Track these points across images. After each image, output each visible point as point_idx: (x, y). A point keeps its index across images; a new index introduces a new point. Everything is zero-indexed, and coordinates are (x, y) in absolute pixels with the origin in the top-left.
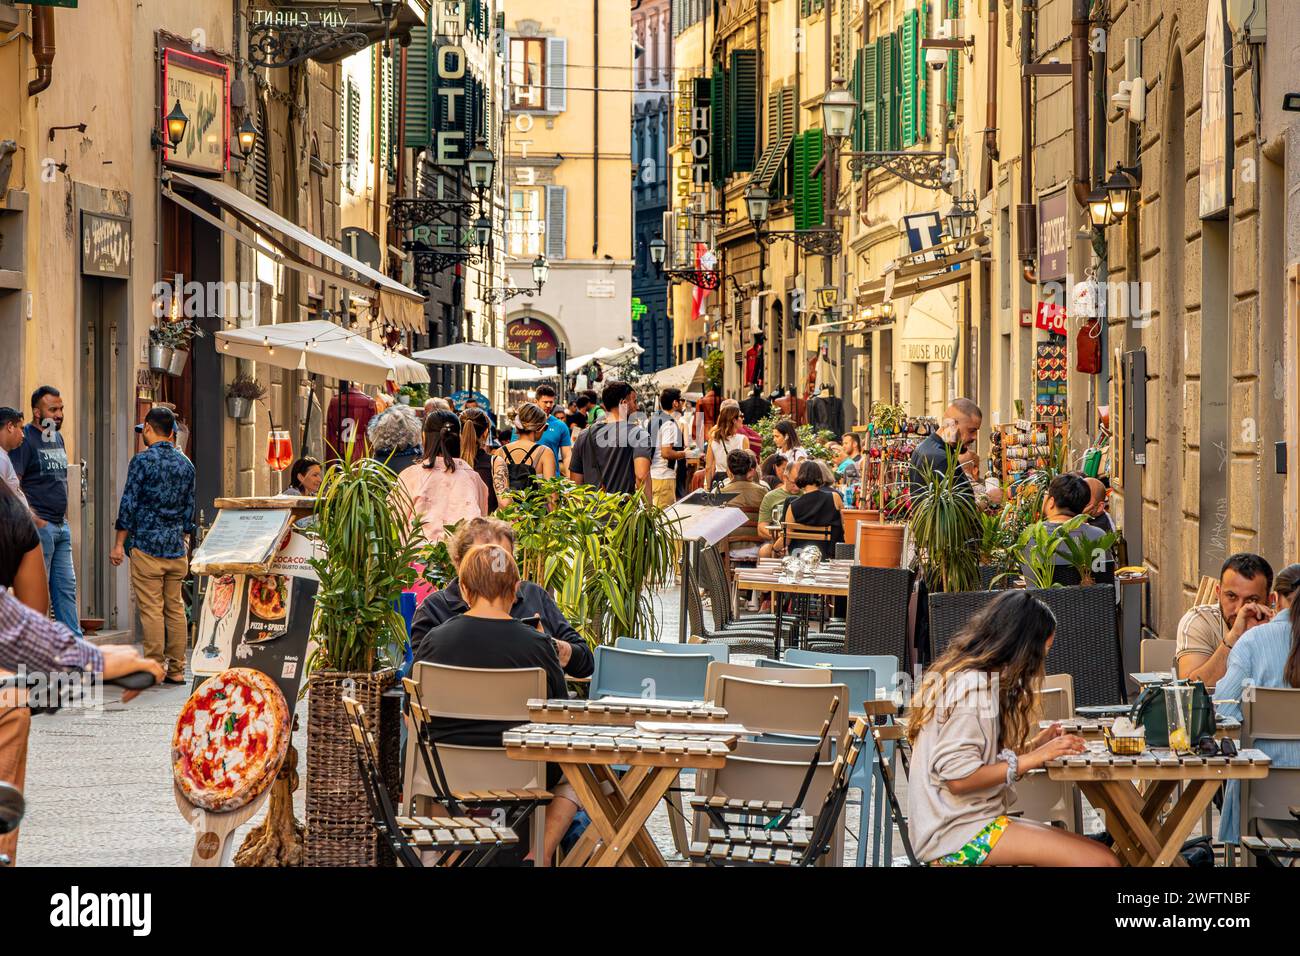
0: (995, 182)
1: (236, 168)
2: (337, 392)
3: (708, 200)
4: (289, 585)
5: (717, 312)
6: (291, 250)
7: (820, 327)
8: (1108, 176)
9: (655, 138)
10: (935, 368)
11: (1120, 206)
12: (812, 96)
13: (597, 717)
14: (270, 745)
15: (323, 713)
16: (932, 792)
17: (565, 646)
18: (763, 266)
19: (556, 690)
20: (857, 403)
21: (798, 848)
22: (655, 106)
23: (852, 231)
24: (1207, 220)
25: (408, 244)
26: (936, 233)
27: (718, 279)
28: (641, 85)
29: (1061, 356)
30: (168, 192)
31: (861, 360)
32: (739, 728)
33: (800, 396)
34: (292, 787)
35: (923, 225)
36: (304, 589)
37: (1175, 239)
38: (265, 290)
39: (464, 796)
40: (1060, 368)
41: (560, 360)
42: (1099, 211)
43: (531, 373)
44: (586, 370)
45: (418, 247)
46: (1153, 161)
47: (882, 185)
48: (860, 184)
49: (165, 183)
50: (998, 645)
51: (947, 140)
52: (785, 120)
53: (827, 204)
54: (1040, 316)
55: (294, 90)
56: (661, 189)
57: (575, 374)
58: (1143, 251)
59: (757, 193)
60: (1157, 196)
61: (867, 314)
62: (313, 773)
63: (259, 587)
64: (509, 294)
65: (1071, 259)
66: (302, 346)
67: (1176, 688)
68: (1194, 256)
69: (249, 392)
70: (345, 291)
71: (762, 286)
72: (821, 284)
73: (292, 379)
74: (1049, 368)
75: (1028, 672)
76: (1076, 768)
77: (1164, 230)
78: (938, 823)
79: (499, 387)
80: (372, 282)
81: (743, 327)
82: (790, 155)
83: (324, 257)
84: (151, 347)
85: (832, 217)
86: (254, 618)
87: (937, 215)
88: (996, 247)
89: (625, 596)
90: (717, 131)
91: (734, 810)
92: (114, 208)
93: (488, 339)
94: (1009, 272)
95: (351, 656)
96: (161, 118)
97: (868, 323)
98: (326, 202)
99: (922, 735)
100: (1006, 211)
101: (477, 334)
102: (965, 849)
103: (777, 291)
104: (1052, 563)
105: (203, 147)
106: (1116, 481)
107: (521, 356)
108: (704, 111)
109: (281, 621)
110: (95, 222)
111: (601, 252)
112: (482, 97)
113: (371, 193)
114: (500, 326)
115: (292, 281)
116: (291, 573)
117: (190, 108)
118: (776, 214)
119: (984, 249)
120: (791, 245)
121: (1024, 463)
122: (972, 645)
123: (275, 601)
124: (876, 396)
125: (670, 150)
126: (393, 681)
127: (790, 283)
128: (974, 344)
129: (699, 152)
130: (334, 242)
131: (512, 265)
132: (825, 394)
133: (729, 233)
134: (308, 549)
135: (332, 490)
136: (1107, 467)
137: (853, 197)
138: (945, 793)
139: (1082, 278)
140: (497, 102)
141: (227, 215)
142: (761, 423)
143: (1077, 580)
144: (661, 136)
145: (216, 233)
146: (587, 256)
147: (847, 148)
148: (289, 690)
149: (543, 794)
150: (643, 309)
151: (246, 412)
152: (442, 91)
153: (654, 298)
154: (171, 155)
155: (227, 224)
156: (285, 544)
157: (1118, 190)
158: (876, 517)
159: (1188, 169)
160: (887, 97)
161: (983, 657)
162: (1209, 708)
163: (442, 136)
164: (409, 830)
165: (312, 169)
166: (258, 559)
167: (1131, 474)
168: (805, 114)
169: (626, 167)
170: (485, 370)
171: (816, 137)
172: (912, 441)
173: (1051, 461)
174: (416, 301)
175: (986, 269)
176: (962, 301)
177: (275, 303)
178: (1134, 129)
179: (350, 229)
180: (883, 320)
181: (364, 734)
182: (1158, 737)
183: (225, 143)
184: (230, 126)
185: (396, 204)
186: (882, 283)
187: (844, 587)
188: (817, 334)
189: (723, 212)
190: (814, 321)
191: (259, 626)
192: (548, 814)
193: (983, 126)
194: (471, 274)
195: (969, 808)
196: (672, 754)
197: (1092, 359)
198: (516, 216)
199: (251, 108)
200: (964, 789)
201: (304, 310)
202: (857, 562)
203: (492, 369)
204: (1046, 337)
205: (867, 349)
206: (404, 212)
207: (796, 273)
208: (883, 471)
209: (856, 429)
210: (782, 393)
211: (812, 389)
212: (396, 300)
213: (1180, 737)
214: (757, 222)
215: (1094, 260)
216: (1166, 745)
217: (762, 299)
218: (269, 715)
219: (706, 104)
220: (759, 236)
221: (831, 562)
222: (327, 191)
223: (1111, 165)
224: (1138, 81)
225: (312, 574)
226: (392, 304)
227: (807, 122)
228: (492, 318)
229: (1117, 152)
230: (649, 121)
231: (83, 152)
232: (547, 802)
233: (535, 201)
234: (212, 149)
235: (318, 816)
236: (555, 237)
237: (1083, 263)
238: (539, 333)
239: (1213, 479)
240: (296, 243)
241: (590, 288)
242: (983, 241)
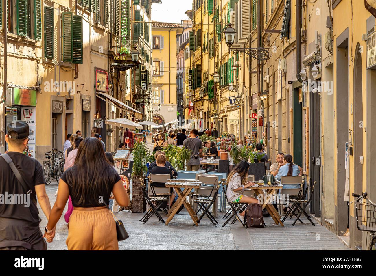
0: (245, 92)
1: (108, 91)
2: (125, 131)
3: (192, 93)
4: (129, 162)
5: (194, 114)
6: (117, 105)
7: (213, 117)
8: (264, 91)
9: (181, 80)
10: (235, 125)
11: (265, 97)
12: (212, 73)
13: (179, 181)
14: (126, 187)
15: (135, 182)
16: (231, 191)
17: (173, 171)
18: (202, 106)
19: (172, 178)
20: (220, 131)
21: (210, 201)
22: (181, 74)
23: (219, 99)
24: (278, 100)
25: (135, 102)
26: (235, 100)
27: (194, 108)
28: (178, 70)
29: (257, 123)
30: (97, 95)
31: (221, 123)
32: (201, 182)
33: (210, 130)
34: (129, 194)
35: (232, 99)
36: (131, 162)
37: (274, 103)
38: (113, 112)
39: (158, 194)
40: (256, 125)
41: (163, 124)
42: (262, 98)
43: (158, 126)
44: (168, 125)
45: (137, 103)
46: (270, 89)
47: (225, 91)
48: (221, 90)
49: (96, 94)
50: (241, 169)
51: (237, 83)
52: (206, 78)
53: (214, 94)
54: (253, 116)
55: (118, 76)
56: (182, 90)
57: (166, 126)
58: (269, 105)
59: (201, 92)
60: (271, 96)
61: (222, 115)
62: (133, 192)
63: (124, 163)
64: (153, 111)
65: (258, 106)
66: (120, 123)
67: (269, 175)
68: (277, 106)
69: (111, 131)
70: (126, 112)
71: (202, 109)
72: (213, 109)
73: (117, 128)
74: (254, 125)
75: (245, 173)
76: (253, 187)
77: (272, 101)
78: (232, 196)
79: (151, 129)
80: (133, 111)
81: (199, 117)
82: (207, 84)
83: (123, 106)
84: (94, 123)
85: (215, 97)
86: (123, 167)
87: (235, 97)
88: (245, 103)
89: (182, 164)
90: (193, 80)
91: (200, 196)
92: (88, 98)
93: (149, 120)
94: (247, 108)
95: (139, 173)
96: (96, 82)
97: (222, 116)
98: (123, 96)
99: (229, 183)
100: (247, 97)
101: (147, 119)
102: (236, 200)
103: (205, 110)
104: (253, 159)
105: (103, 88)
106: (265, 145)
107: (156, 123)
108: (191, 76)
109: (128, 168)
110: (85, 101)
111: (171, 103)
112: (148, 73)
113: (130, 94)
114: (152, 117)
115: (118, 110)
116: (129, 160)
117: (101, 81)
118: (205, 96)
119: (243, 104)
120: (208, 102)
121: (250, 142)
122: (237, 169)
123: (127, 164)
124: (224, 130)
125: (184, 83)
126: (146, 177)
127: (208, 108)
128: (242, 120)
129: (190, 84)
130: (124, 103)
131: (154, 105)
132: (214, 130)
133: (196, 99)
134: (132, 156)
135: (136, 147)
136: (264, 143)
137: (219, 93)
138: (233, 192)
139: (260, 109)
140: (151, 74)
141: (107, 99)
142: (202, 135)
143: (258, 162)
144: (182, 80)
145: (105, 102)
146: (168, 104)
147: (218, 84)
148: (129, 179)
149: (170, 194)
150: (179, 114)
151: (110, 135)
152: (141, 73)
153: (181, 111)
154: (97, 89)
155: (107, 101)
156: (128, 155)
157: (265, 94)
158: (223, 151)
159: (276, 92)
160: (226, 74)
161: (238, 171)
162: (274, 178)
163: (141, 82)
164: (150, 199)
165: (121, 90)
166: (124, 158)
167: (268, 143)
168: (210, 77)
169: (176, 86)
170: (149, 126)
171: (212, 81)
172: (230, 138)
173: (254, 141)
174: (141, 114)
175: (243, 107)
176: (239, 112)
177: (115, 115)
178: (268, 84)
179: (126, 101)
180: (225, 116)
181: (143, 184)
182: (266, 183)
183: (107, 86)
184: (107, 83)
185: (134, 95)
186: (225, 110)
187: (218, 163)
188: (213, 119)
189: (195, 95)
190: (212, 116)
191: (124, 168)
192: (171, 197)
193: (243, 82)
194: (146, 107)
195: (237, 194)
196: (191, 186)
197: (262, 124)
198: (154, 96)
199: (111, 80)
200: (236, 191)
201: (119, 116)
202: (220, 159)
203: (150, 126)
204: (254, 120)
205: (222, 121)
206: (135, 97)
207: (209, 107)
208: (224, 144)
209: (221, 136)
210: (206, 130)
211: (212, 129)
212: (138, 114)
213: (269, 183)
214: (201, 97)
215: (262, 106)
216: (267, 184)
217: (202, 112)
218: (126, 182)
219: (191, 75)
220: (201, 100)
221: (216, 159)
222: (123, 94)
223: (264, 90)
224: (268, 75)
225: (133, 160)
226: (137, 115)
227: (211, 78)
228: (150, 116)
229: (265, 88)
230: (180, 77)
231: (83, 89)
232: (171, 195)
233: (158, 93)
234: (104, 87)
235: (134, 198)
236: (162, 100)
237: (260, 107)
238: (159, 118)
239: (280, 144)
240: (118, 103)
241: (169, 110)
242: (243, 102)
